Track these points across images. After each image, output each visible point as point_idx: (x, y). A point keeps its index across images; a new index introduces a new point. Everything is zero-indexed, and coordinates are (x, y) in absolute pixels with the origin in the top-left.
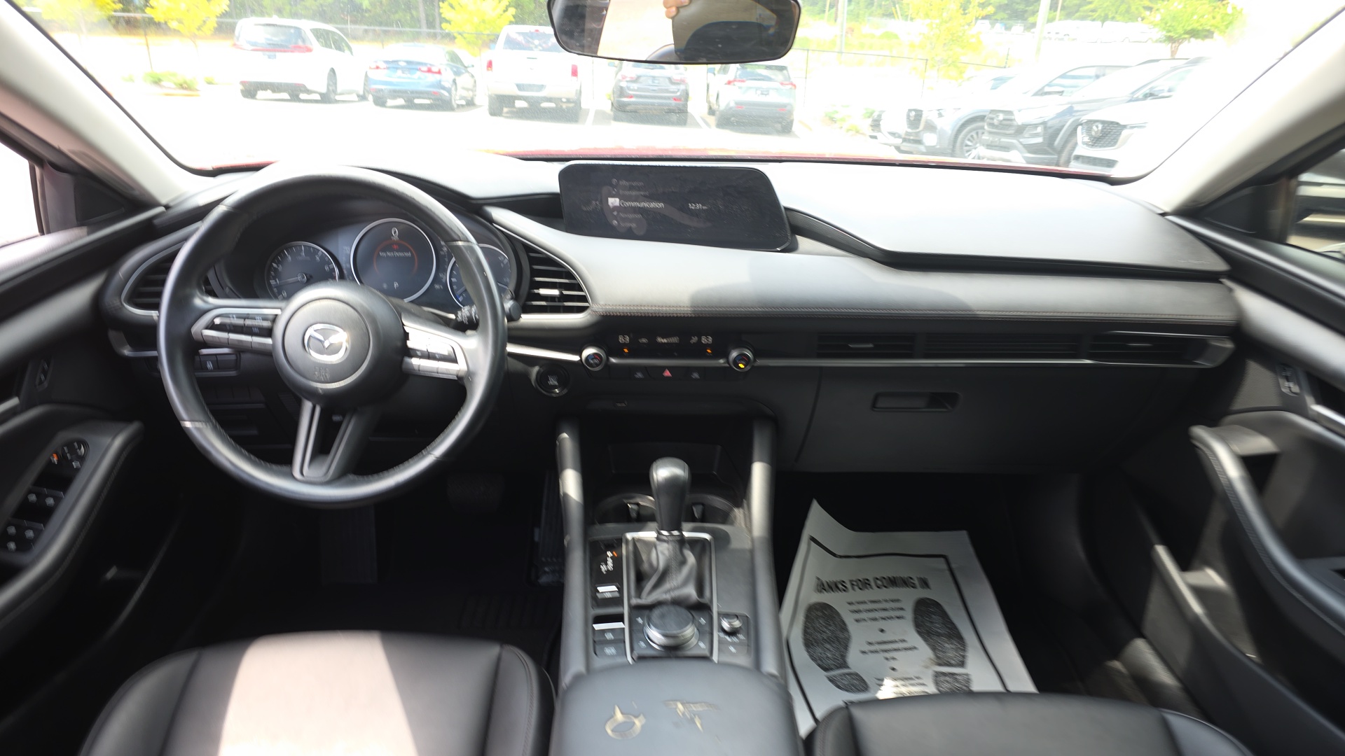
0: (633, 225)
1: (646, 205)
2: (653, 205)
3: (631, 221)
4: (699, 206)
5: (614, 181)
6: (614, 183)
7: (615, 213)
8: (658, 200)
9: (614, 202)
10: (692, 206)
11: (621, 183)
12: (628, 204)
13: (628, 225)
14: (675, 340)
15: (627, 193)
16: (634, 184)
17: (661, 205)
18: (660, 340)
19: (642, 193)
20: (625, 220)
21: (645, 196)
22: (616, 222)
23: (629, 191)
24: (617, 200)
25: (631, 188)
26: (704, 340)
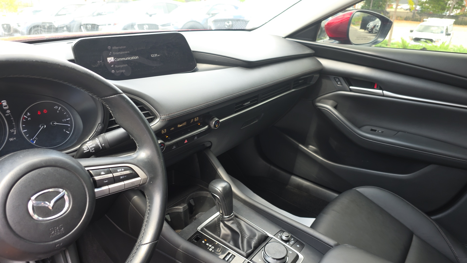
0: (124, 71)
1: (129, 58)
2: (133, 58)
3: (122, 68)
4: (156, 55)
5: (109, 47)
6: (109, 49)
7: (112, 66)
8: (135, 55)
9: (110, 59)
10: (152, 56)
11: (113, 48)
12: (119, 59)
13: (121, 71)
14: (185, 124)
15: (118, 53)
16: (121, 48)
17: (137, 57)
18: (179, 126)
19: (126, 52)
20: (119, 69)
21: (128, 54)
22: (113, 71)
23: (119, 52)
24: (113, 58)
25: (120, 50)
26: (196, 120)
